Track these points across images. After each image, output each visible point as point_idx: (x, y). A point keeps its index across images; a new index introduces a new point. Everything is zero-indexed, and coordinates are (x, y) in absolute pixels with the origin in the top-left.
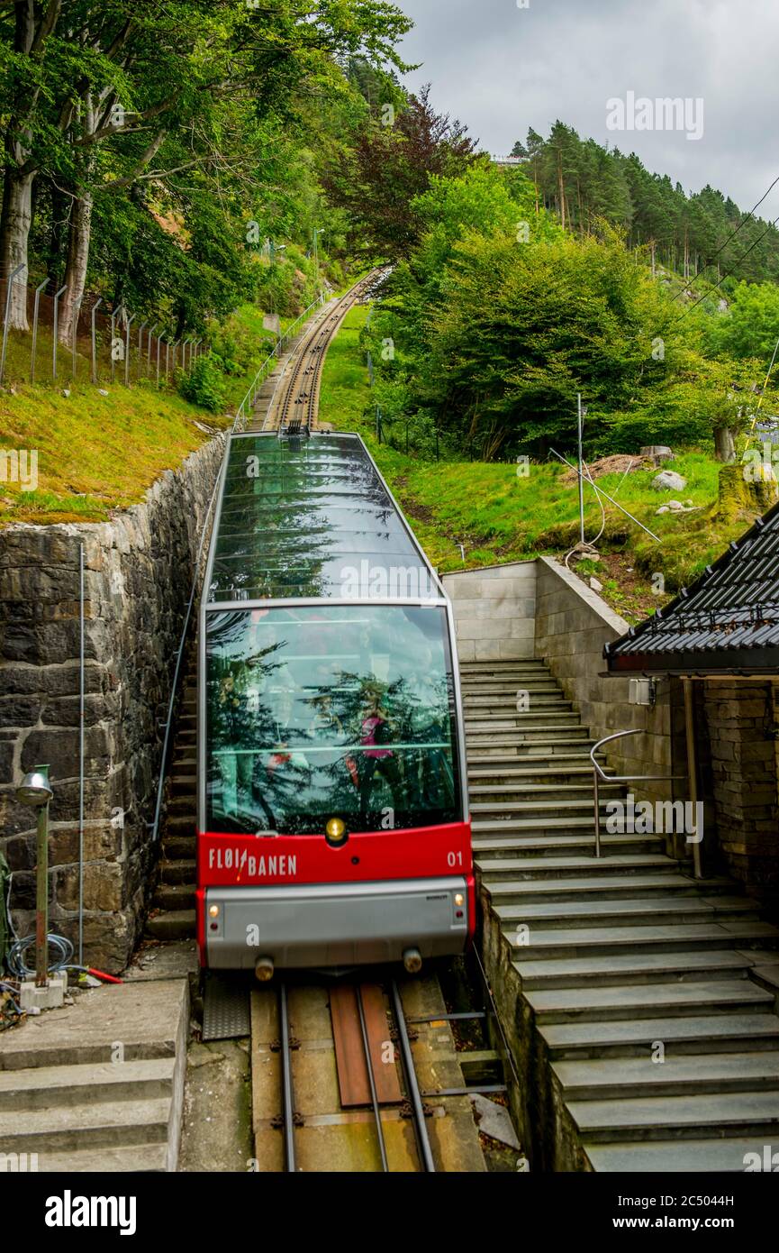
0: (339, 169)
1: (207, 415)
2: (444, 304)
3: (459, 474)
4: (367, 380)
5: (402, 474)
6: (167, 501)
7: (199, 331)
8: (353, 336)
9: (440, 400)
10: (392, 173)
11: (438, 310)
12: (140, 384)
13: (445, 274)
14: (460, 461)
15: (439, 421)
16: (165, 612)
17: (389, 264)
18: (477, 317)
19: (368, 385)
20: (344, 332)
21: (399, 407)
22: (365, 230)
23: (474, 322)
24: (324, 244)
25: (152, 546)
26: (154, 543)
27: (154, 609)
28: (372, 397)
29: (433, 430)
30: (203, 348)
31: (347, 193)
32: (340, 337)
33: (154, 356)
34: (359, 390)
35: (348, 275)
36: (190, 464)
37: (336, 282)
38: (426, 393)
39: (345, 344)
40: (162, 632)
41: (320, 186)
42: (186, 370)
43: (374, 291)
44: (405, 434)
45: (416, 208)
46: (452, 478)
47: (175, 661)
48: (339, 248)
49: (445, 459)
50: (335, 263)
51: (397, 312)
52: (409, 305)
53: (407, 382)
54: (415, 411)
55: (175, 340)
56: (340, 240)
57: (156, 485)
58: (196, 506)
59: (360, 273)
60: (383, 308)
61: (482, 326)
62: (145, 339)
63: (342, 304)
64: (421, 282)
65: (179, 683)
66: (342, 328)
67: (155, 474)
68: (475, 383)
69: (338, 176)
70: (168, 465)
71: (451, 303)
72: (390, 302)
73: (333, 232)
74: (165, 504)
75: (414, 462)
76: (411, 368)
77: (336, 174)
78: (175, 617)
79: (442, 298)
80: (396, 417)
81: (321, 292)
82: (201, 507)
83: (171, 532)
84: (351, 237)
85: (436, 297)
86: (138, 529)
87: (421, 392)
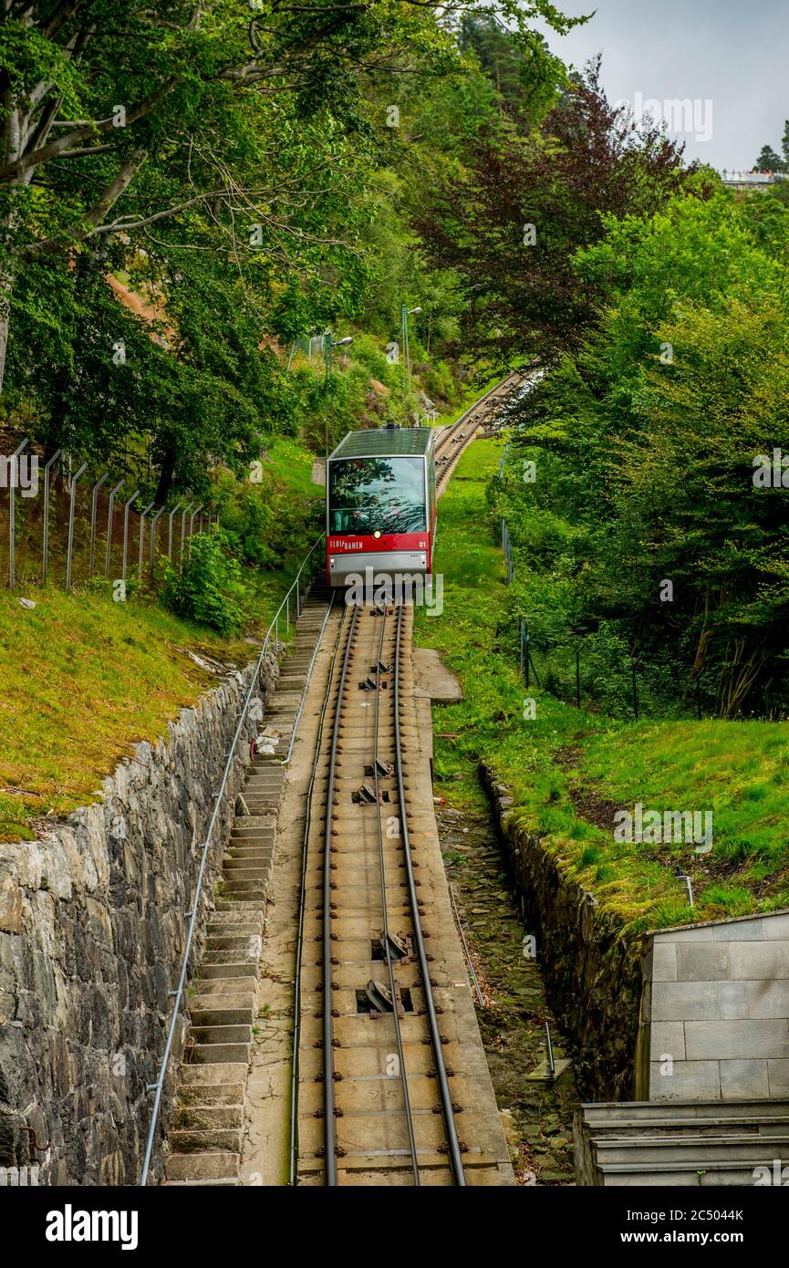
0: (446, 205)
1: (212, 641)
2: (640, 433)
3: (677, 741)
4: (503, 572)
5: (570, 743)
6: (139, 799)
7: (197, 492)
8: (476, 491)
9: (638, 605)
10: (541, 208)
11: (630, 445)
12: (92, 588)
13: (640, 381)
14: (679, 717)
15: (637, 643)
16: (131, 1008)
17: (541, 364)
18: (702, 455)
19: (504, 581)
20: (458, 485)
21: (562, 619)
22: (492, 309)
23: (698, 464)
24: (421, 333)
25: (112, 883)
26: (116, 879)
27: (112, 1002)
28: (510, 602)
29: (627, 662)
30: (203, 521)
31: (461, 244)
32: (450, 495)
33: (117, 537)
34: (488, 589)
35: (464, 387)
36: (181, 729)
37: (444, 398)
38: (611, 592)
39: (460, 506)
40: (126, 1046)
41: (414, 232)
42: (175, 559)
43: (511, 412)
44: (573, 668)
45: (584, 268)
46: (664, 750)
47: (151, 1103)
48: (449, 340)
49: (649, 714)
50: (441, 364)
51: (554, 449)
52: (576, 435)
53: (575, 574)
54: (593, 627)
55: (155, 507)
56: (450, 326)
57: (121, 772)
58: (191, 807)
59: (487, 382)
60: (528, 441)
61: (713, 471)
62: (102, 505)
63: (454, 436)
64: (598, 394)
65: (157, 1146)
66: (452, 478)
67: (118, 750)
68: (703, 574)
69: (444, 216)
70: (143, 733)
71: (654, 431)
72: (541, 430)
73: (437, 312)
74: (135, 806)
75: (592, 720)
76: (581, 548)
77: (441, 212)
78: (149, 1017)
79: (636, 421)
80: (557, 638)
81: (416, 416)
82: (200, 808)
83: (146, 855)
84: (467, 320)
85: (624, 419)
86: (87, 853)
87: (601, 591)
